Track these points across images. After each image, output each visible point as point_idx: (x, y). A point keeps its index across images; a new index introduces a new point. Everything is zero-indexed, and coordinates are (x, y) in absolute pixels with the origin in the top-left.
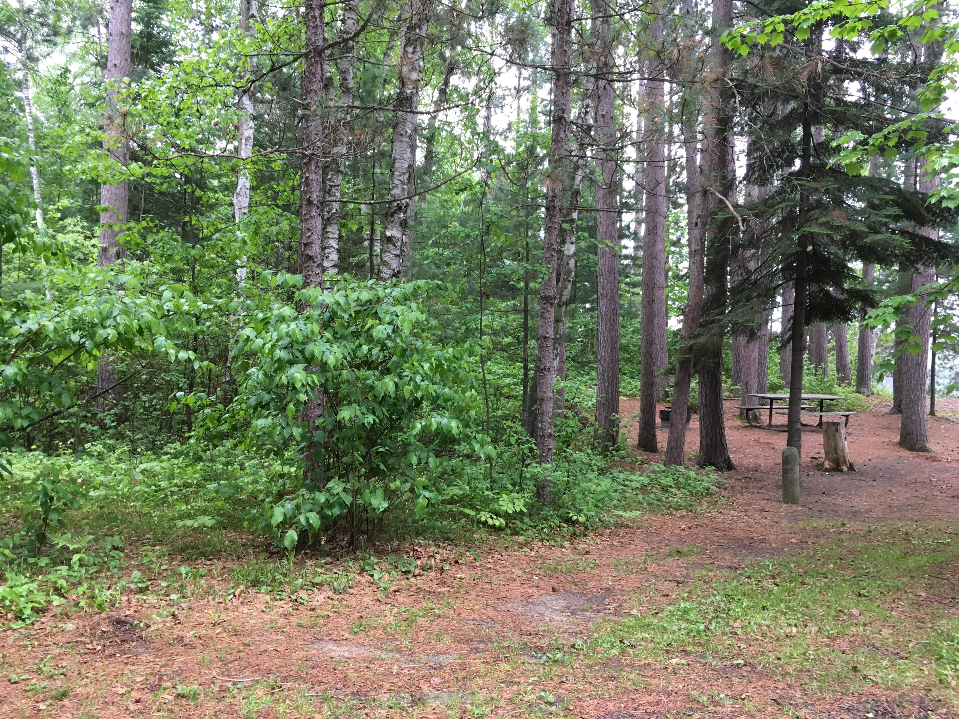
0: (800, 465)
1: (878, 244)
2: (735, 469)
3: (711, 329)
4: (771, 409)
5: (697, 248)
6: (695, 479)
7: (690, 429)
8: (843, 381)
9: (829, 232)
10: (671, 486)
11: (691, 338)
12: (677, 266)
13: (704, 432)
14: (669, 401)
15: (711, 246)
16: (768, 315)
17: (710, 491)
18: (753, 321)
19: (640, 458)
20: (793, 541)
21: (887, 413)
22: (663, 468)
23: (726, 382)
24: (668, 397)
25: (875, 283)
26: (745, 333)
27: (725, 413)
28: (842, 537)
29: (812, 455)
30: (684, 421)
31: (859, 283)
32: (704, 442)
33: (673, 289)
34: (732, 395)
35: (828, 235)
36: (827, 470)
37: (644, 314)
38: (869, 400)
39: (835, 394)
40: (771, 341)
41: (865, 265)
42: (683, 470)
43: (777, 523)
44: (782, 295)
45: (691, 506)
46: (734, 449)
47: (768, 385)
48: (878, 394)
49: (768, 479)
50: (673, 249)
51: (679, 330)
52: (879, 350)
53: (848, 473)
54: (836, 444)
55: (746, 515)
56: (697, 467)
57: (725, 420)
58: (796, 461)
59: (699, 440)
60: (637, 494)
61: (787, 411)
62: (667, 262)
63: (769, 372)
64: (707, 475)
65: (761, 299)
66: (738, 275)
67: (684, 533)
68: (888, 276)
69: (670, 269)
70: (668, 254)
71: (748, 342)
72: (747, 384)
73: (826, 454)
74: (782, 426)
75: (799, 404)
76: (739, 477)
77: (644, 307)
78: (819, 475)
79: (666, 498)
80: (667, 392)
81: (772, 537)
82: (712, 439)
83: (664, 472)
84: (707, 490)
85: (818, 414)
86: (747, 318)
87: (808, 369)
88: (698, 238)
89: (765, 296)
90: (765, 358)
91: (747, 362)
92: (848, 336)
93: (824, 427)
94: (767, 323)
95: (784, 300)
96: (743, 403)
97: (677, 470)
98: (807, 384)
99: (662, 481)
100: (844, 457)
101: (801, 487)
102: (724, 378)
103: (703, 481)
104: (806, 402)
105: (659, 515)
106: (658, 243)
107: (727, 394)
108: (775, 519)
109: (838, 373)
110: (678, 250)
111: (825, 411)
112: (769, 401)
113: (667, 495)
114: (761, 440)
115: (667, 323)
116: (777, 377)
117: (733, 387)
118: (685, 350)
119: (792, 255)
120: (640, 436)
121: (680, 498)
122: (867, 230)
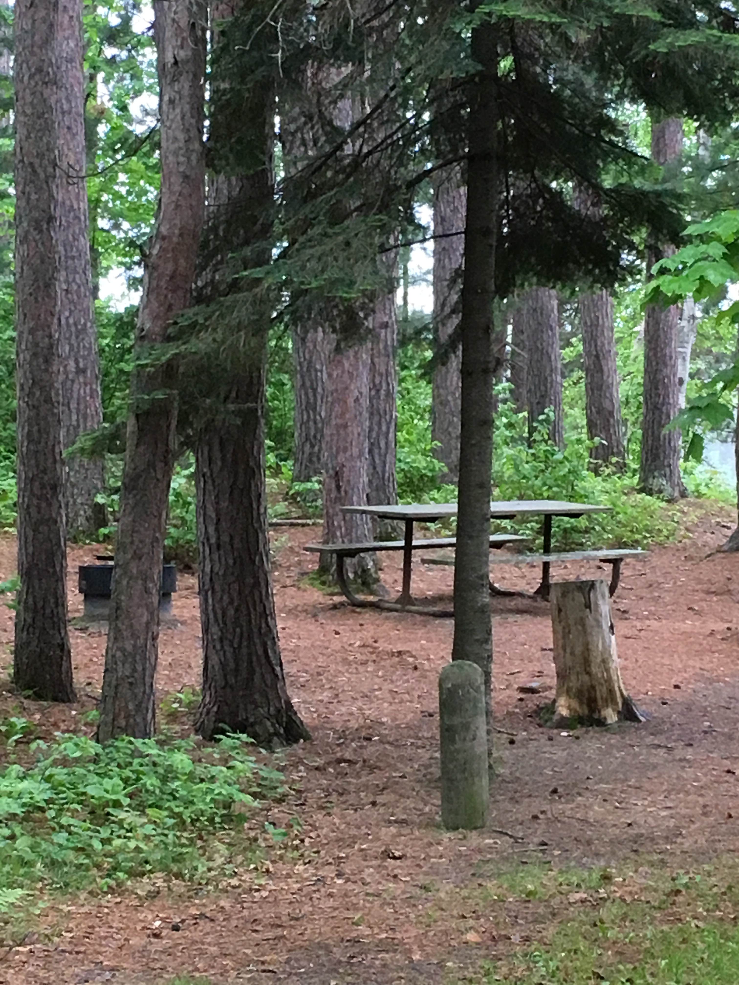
0: (488, 713)
1: (688, 59)
2: (307, 738)
3: (231, 309)
4: (408, 549)
5: (182, 54)
6: (191, 777)
7: (174, 623)
8: (606, 460)
9: (556, 19)
10: (117, 804)
11: (168, 339)
12: (124, 108)
13: (214, 629)
14: (107, 538)
15: (224, 49)
16: (391, 266)
17: (236, 809)
18: (352, 284)
19: (19, 722)
20: (471, 937)
21: (719, 550)
22: (93, 748)
23: (277, 472)
24: (105, 524)
25: (686, 169)
26: (331, 320)
27: (276, 566)
28: (603, 913)
29: (524, 680)
30: (155, 599)
31: (643, 170)
32: (215, 660)
33: (113, 180)
34: (295, 512)
35: (553, 27)
36: (564, 724)
37: (24, 261)
38: (674, 510)
39: (584, 497)
40: (403, 343)
41: (655, 119)
42: (154, 751)
43: (425, 888)
44: (434, 203)
45: (179, 859)
46: (304, 678)
47: (399, 477)
48: (700, 495)
49: (401, 758)
50: (109, 52)
51: (133, 312)
52: (701, 365)
53: (620, 731)
54: (587, 649)
55: (339, 875)
56: (195, 738)
57: (275, 589)
58: (476, 701)
59: (201, 653)
60: (13, 837)
61: (451, 553)
62: (89, 95)
63: (402, 436)
64: (225, 761)
65: (373, 218)
66: (304, 143)
67: (158, 945)
68: (719, 149)
69: (102, 113)
70: (95, 68)
71: (338, 350)
72: (337, 476)
73: (562, 675)
74: (439, 599)
75: (485, 532)
76: (319, 762)
77: (23, 240)
78: (543, 740)
79: (105, 842)
80: (99, 509)
81: (413, 932)
82: (236, 651)
83: (96, 760)
84: (227, 806)
85: (539, 558)
86: (332, 273)
87: (510, 426)
88: (184, 23)
89: (384, 207)
90: (389, 395)
91: (337, 409)
92: (619, 324)
93: (553, 595)
94: (392, 290)
95: (439, 219)
96: (329, 536)
97: (136, 753)
98: (508, 472)
99: (90, 790)
100: (609, 681)
101: (493, 775)
102: (271, 458)
103: (213, 779)
104: (506, 523)
105: (83, 896)
106: (59, 36)
107: (282, 507)
108: (422, 880)
109: (591, 438)
110: (124, 54)
111: (559, 550)
112: (403, 526)
113: (105, 833)
114: (382, 645)
115: (96, 288)
116: (424, 453)
117: (298, 487)
118: (151, 377)
119: (456, 84)
120: (17, 653)
121: (147, 838)
122: (657, 17)
